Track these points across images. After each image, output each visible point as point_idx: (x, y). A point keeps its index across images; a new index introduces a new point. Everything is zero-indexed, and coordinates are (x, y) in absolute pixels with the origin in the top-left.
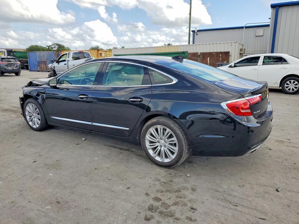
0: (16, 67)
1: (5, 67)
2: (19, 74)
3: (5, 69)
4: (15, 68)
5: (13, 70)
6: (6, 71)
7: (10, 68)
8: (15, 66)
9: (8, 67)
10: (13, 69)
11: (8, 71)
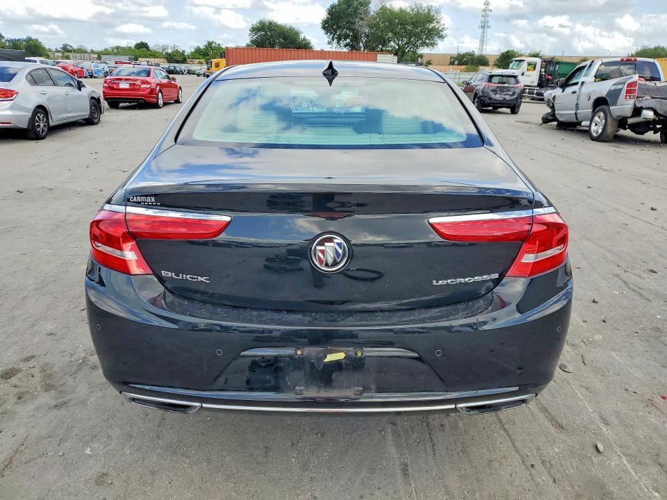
0: (511, 96)
1: (491, 93)
2: (516, 110)
3: (490, 99)
4: (508, 98)
5: (504, 102)
6: (492, 101)
7: (498, 97)
8: (511, 93)
9: (495, 94)
10: (505, 99)
11: (495, 102)
